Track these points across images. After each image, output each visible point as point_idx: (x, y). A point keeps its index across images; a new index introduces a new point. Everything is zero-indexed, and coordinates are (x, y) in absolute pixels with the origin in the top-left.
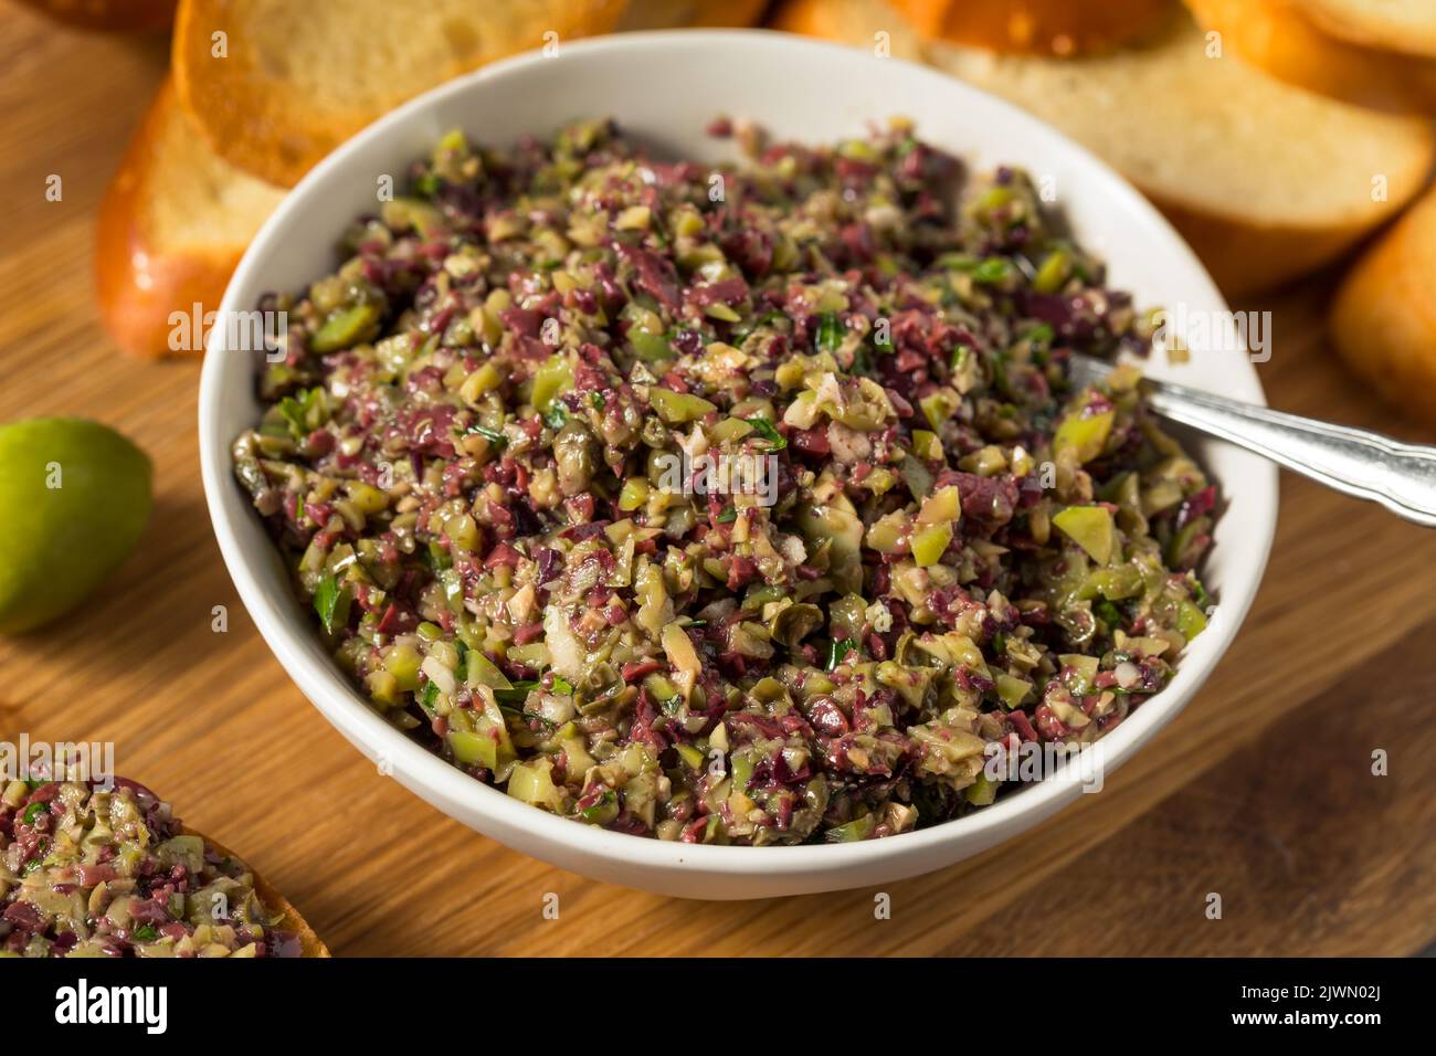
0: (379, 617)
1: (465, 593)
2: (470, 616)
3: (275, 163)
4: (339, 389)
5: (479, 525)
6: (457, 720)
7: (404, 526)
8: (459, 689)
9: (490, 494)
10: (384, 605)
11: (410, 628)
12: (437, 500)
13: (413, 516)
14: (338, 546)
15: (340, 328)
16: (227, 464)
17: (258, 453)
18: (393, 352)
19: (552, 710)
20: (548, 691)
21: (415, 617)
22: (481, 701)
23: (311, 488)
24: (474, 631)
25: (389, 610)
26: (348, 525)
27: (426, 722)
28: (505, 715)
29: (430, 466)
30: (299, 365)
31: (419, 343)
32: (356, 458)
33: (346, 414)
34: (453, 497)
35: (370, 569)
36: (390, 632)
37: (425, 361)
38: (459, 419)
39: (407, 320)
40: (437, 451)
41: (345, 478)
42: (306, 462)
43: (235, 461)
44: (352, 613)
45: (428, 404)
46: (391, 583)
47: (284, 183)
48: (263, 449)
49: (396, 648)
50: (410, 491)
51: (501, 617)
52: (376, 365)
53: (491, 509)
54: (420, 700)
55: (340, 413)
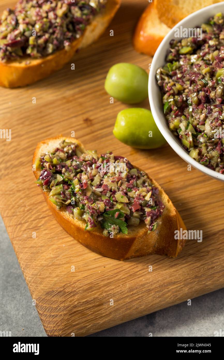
0: (175, 112)
1: (193, 111)
2: (192, 116)
3: (170, 23)
4: (181, 63)
5: (198, 99)
6: (184, 137)
7: (185, 95)
8: (186, 131)
9: (202, 93)
10: (176, 110)
11: (180, 116)
12: (192, 91)
13: (187, 93)
14: (171, 96)
15: (185, 50)
16: (155, 73)
17: (161, 73)
18: (194, 58)
19: (202, 140)
20: (202, 136)
21: (182, 114)
22: (189, 135)
23: (169, 82)
24: (192, 120)
25: (177, 111)
26: (174, 92)
27: (179, 135)
28: (193, 138)
29: (193, 84)
30: (175, 56)
31: (199, 58)
32: (180, 78)
33: (181, 68)
34: (195, 92)
35: (176, 102)
36: (176, 116)
37: (198, 62)
38: (200, 77)
39: (198, 51)
40: (195, 82)
41: (176, 82)
42: (170, 77)
43: (156, 74)
44: (170, 110)
45: (196, 71)
46: (179, 106)
47: (171, 27)
48: (163, 72)
49: (177, 120)
50: (188, 88)
51: (198, 118)
52: (190, 60)
53: (201, 97)
54: (178, 131)
55: (180, 68)
